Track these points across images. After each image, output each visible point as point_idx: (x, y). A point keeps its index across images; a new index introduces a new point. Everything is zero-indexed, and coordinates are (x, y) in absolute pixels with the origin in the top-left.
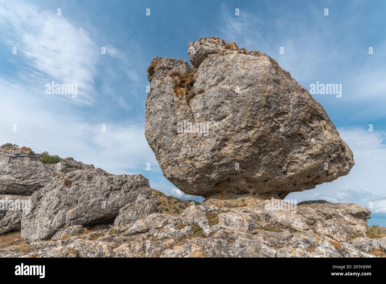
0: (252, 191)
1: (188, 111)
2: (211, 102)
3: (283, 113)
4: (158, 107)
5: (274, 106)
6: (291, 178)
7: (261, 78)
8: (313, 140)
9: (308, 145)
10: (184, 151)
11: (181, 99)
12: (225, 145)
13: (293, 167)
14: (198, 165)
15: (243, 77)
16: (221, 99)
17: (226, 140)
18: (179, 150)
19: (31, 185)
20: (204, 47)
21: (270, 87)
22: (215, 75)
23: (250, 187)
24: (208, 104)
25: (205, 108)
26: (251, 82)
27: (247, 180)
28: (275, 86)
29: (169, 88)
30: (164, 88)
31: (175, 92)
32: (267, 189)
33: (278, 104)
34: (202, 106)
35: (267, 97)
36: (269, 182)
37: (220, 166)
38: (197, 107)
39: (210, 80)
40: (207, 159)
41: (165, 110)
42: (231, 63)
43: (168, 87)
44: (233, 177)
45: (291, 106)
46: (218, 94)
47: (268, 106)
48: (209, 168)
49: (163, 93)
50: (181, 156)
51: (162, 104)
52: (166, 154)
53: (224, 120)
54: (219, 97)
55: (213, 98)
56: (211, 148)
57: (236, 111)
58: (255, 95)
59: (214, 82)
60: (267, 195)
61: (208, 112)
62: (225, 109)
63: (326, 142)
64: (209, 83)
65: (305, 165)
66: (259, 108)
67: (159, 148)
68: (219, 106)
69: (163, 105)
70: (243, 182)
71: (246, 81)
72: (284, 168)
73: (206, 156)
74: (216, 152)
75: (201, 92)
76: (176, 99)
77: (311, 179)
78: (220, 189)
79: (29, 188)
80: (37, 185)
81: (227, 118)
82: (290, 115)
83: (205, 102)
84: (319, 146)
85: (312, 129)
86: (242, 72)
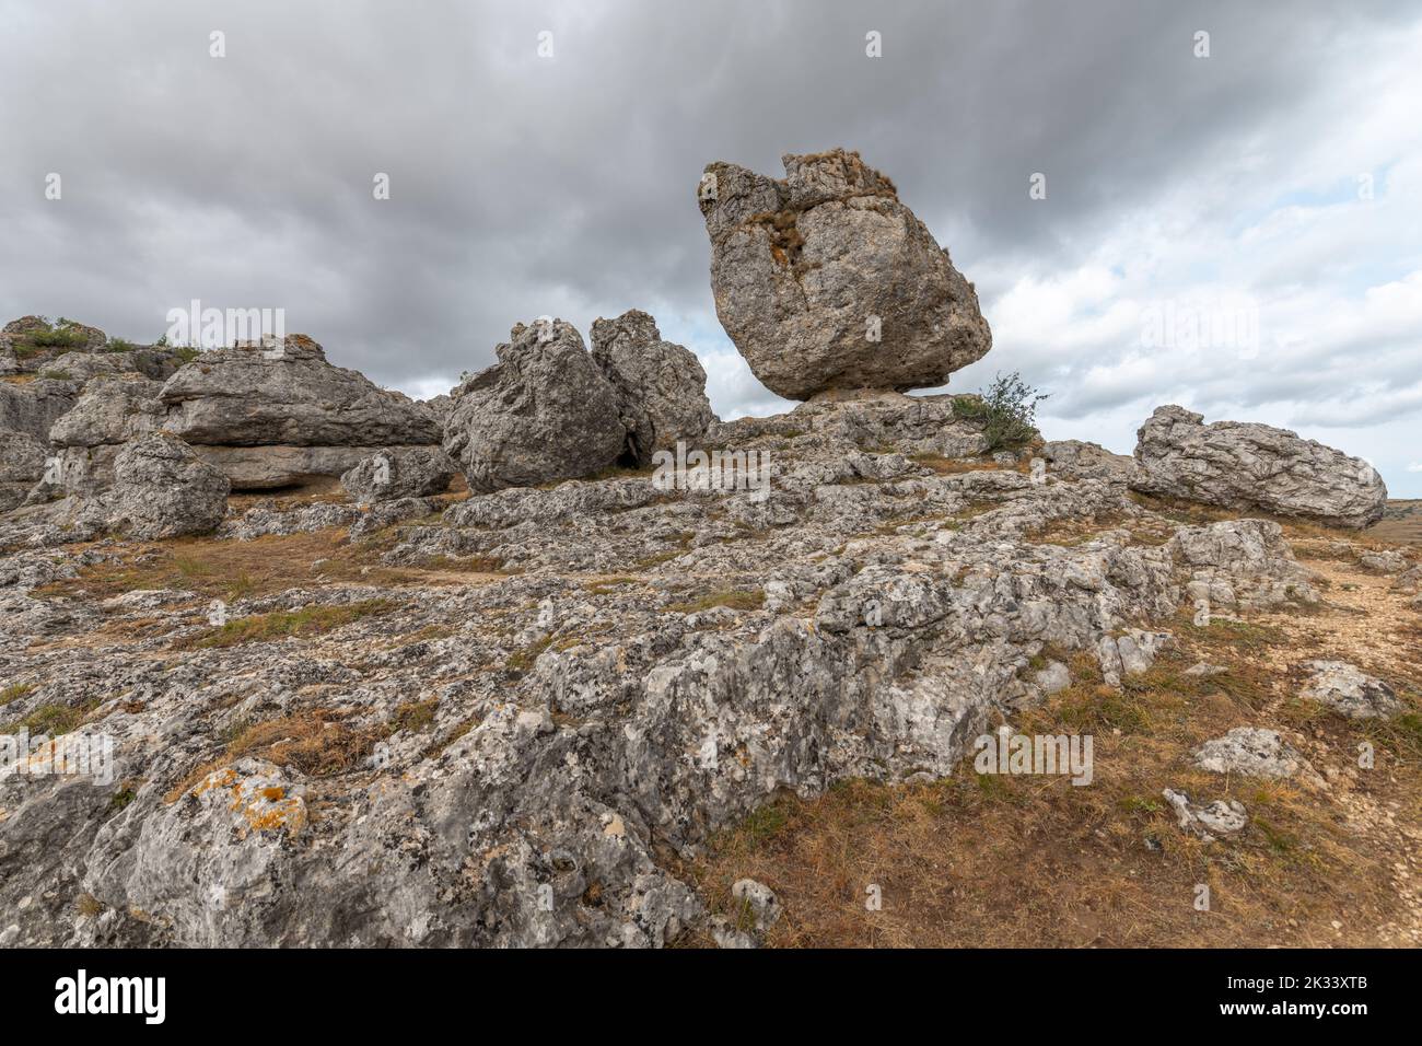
0: (866, 385)
1: (798, 291)
2: (831, 284)
3: (909, 300)
4: (746, 277)
5: (899, 293)
6: (909, 368)
7: (891, 261)
8: (937, 327)
9: (930, 333)
10: (792, 343)
11: (785, 270)
12: (845, 336)
13: (911, 357)
14: (811, 359)
15: (872, 258)
16: (844, 282)
17: (846, 330)
18: (785, 341)
19: (360, 423)
20: (819, 187)
21: (899, 273)
22: (837, 244)
23: (865, 380)
24: (827, 284)
25: (823, 292)
26: (879, 266)
27: (864, 372)
28: (904, 271)
29: (764, 249)
30: (757, 250)
31: (774, 256)
32: (881, 382)
33: (904, 291)
34: (819, 288)
35: (895, 285)
36: (886, 373)
37: (837, 358)
38: (812, 289)
39: (828, 249)
40: (824, 351)
41: (758, 282)
42: (858, 231)
43: (762, 248)
44: (849, 370)
45: (918, 292)
46: (840, 275)
47: (894, 295)
48: (824, 361)
49: (754, 257)
50: (788, 348)
51: (754, 274)
52: (762, 346)
53: (846, 308)
54: (842, 278)
55: (833, 279)
56: (829, 339)
57: (860, 298)
58: (882, 281)
59: (834, 253)
60: (883, 388)
61: (827, 296)
62: (848, 295)
63: (950, 328)
64: (826, 253)
65: (925, 354)
66: (885, 296)
67: (750, 337)
68: (841, 290)
69: (755, 276)
70: (859, 375)
71: (874, 263)
72: (904, 358)
73: (823, 348)
74: (836, 344)
75: (817, 266)
76: (777, 269)
77: (931, 369)
78: (831, 384)
79: (356, 430)
80: (370, 422)
81: (850, 306)
82: (916, 302)
83: (822, 282)
84: (942, 333)
85: (938, 315)
86: (871, 249)
